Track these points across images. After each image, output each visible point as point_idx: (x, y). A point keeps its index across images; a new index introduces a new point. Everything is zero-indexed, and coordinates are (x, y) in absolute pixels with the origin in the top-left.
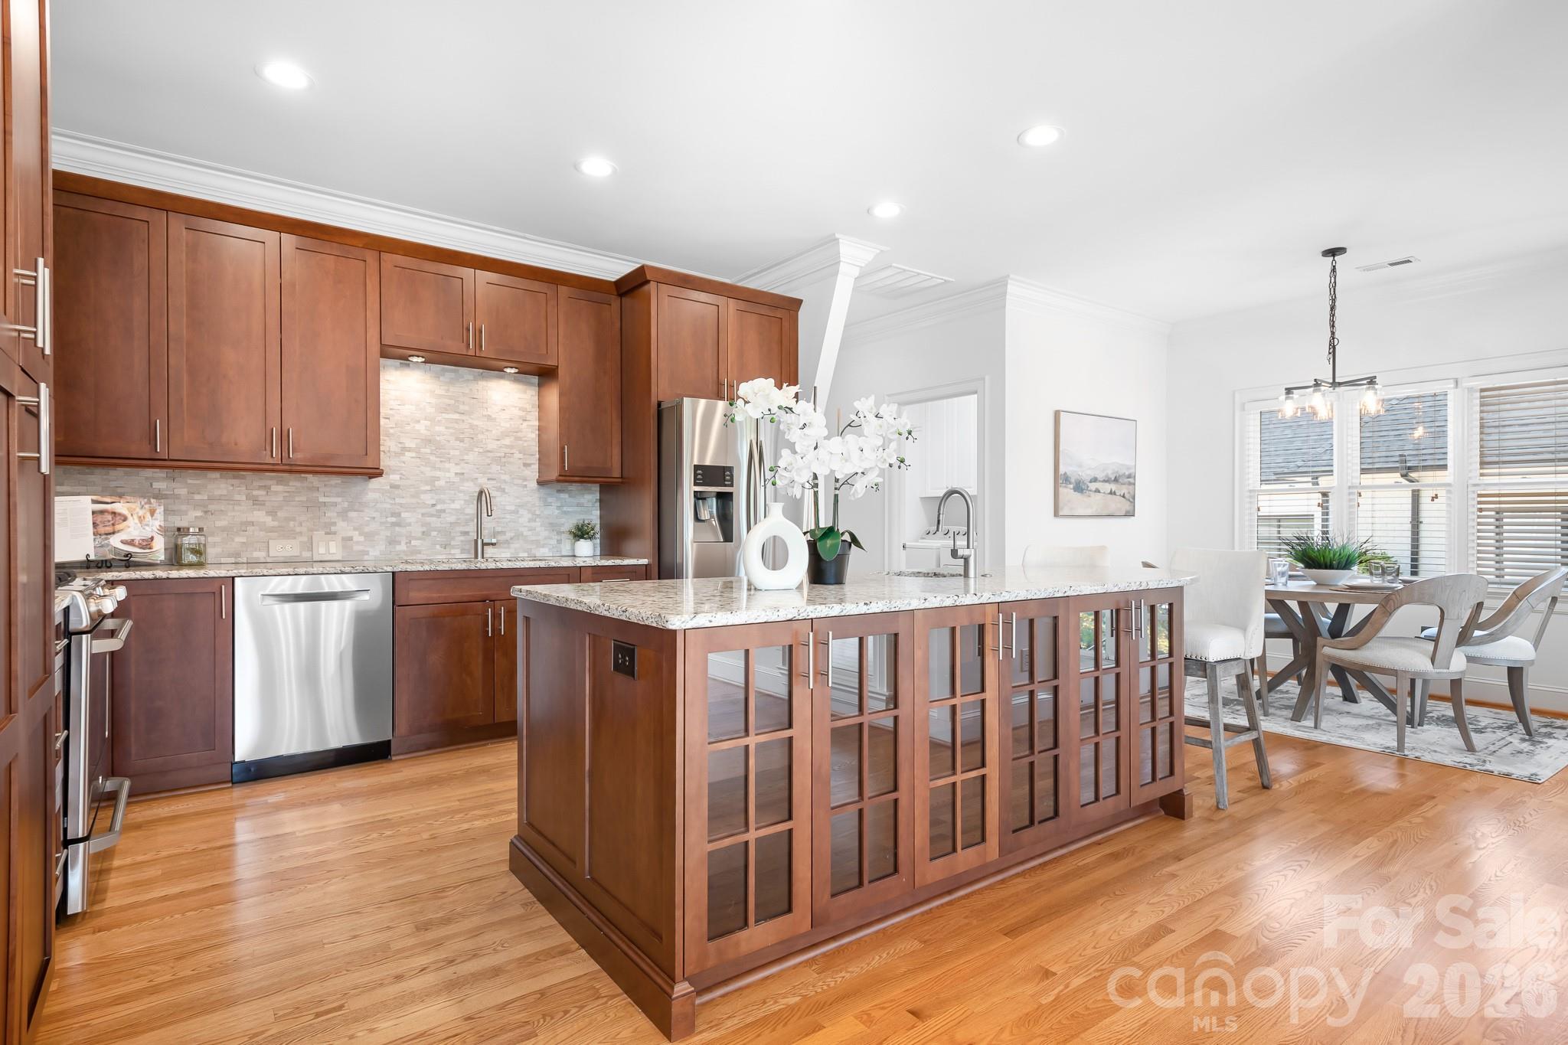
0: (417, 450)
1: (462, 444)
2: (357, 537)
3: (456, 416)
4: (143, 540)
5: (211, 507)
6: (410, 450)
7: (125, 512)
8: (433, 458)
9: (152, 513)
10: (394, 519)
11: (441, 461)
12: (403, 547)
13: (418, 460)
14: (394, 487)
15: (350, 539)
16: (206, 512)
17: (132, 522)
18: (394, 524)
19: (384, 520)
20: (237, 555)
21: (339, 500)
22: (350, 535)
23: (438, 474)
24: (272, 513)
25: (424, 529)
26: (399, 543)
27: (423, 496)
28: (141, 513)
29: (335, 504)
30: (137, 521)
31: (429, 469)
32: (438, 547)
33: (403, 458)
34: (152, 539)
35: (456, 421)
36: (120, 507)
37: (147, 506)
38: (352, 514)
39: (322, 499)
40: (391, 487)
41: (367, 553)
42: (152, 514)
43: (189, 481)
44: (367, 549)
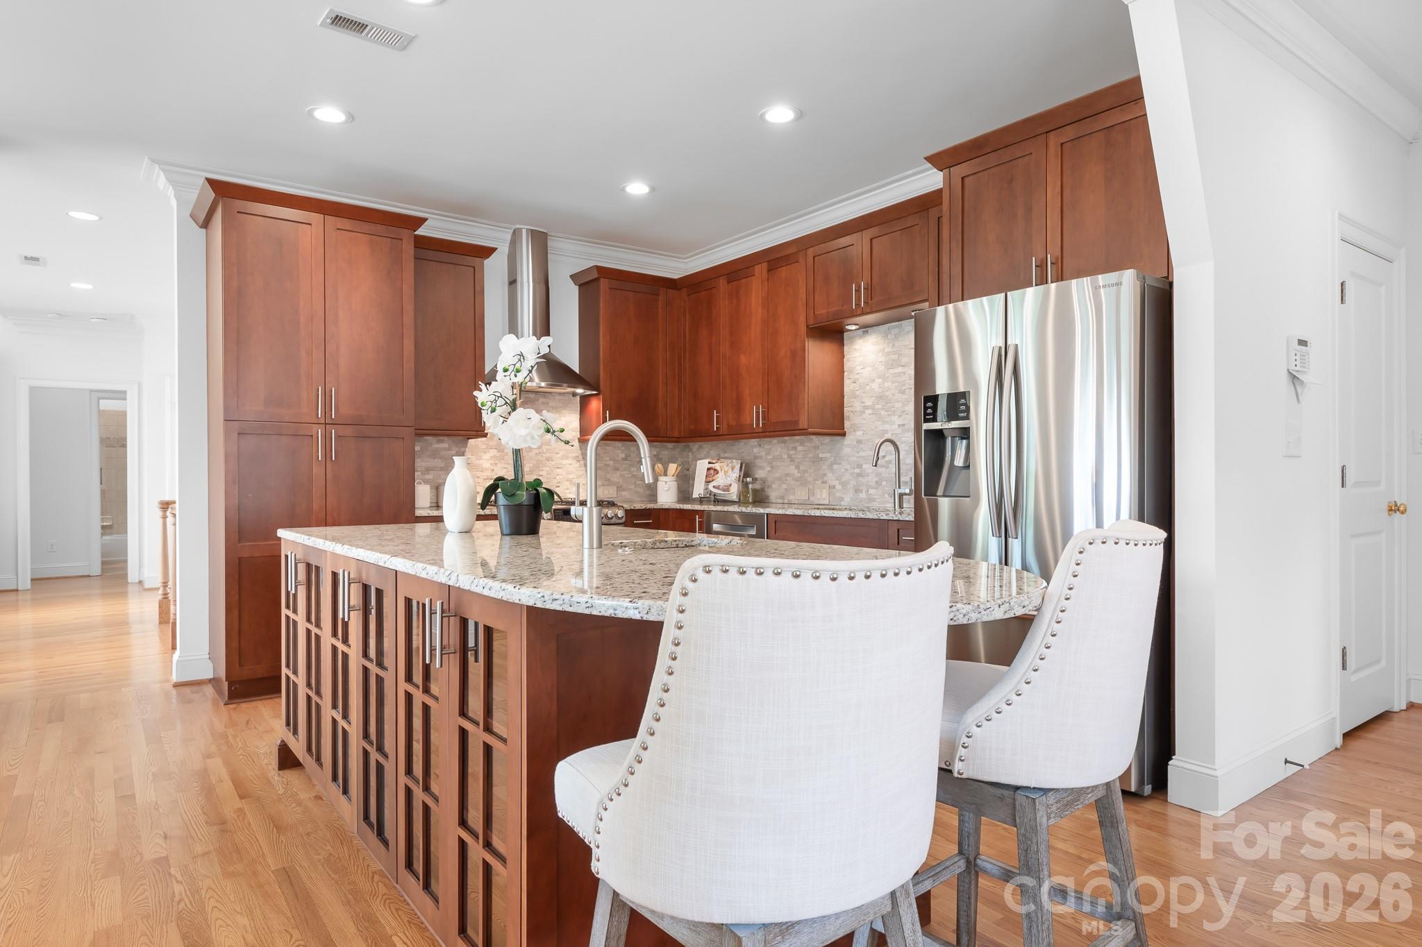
0: (872, 408)
1: (904, 396)
2: (839, 487)
3: (899, 370)
4: (725, 486)
5: (774, 464)
6: (867, 407)
7: (718, 468)
8: (883, 413)
9: (733, 469)
10: (857, 471)
11: (889, 415)
12: (863, 495)
13: (874, 416)
14: (859, 442)
15: (834, 487)
16: (772, 467)
17: (721, 474)
18: (859, 475)
19: (852, 471)
20: (783, 498)
21: (828, 455)
22: (833, 484)
23: (887, 427)
24: (797, 467)
25: (877, 479)
28: (726, 468)
29: (826, 459)
30: (723, 474)
31: (880, 423)
32: (886, 495)
33: (864, 416)
34: (731, 485)
35: (899, 374)
36: (717, 466)
37: (730, 465)
38: (835, 467)
39: (821, 455)
40: (857, 442)
41: (842, 499)
42: (732, 470)
43: (766, 447)
44: (843, 496)
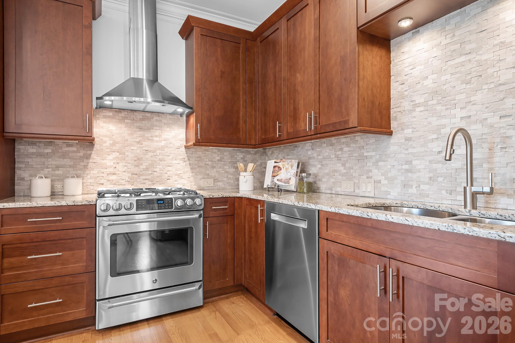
0: (425, 104)
1: (468, 86)
2: (384, 182)
3: (463, 59)
4: (286, 179)
5: (324, 162)
6: (418, 105)
7: (281, 166)
8: (439, 108)
9: (292, 166)
10: (407, 167)
11: (447, 109)
12: (413, 190)
13: (426, 112)
14: (408, 139)
15: (379, 182)
16: (322, 165)
17: (283, 171)
18: (408, 171)
19: (400, 168)
20: (331, 189)
21: (374, 153)
22: (379, 179)
23: (444, 121)
24: (344, 165)
25: (431, 175)
26: (411, 186)
27: (430, 145)
28: (287, 166)
29: (371, 157)
30: (285, 170)
31: (435, 118)
32: (444, 192)
33: (414, 114)
34: (290, 179)
35: (462, 64)
36: (280, 165)
37: (290, 163)
38: (381, 164)
39: (365, 154)
40: (405, 140)
41: (389, 193)
42: (292, 168)
43: (317, 150)
44: (389, 190)
